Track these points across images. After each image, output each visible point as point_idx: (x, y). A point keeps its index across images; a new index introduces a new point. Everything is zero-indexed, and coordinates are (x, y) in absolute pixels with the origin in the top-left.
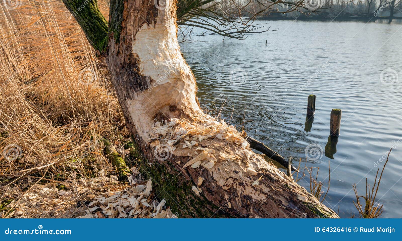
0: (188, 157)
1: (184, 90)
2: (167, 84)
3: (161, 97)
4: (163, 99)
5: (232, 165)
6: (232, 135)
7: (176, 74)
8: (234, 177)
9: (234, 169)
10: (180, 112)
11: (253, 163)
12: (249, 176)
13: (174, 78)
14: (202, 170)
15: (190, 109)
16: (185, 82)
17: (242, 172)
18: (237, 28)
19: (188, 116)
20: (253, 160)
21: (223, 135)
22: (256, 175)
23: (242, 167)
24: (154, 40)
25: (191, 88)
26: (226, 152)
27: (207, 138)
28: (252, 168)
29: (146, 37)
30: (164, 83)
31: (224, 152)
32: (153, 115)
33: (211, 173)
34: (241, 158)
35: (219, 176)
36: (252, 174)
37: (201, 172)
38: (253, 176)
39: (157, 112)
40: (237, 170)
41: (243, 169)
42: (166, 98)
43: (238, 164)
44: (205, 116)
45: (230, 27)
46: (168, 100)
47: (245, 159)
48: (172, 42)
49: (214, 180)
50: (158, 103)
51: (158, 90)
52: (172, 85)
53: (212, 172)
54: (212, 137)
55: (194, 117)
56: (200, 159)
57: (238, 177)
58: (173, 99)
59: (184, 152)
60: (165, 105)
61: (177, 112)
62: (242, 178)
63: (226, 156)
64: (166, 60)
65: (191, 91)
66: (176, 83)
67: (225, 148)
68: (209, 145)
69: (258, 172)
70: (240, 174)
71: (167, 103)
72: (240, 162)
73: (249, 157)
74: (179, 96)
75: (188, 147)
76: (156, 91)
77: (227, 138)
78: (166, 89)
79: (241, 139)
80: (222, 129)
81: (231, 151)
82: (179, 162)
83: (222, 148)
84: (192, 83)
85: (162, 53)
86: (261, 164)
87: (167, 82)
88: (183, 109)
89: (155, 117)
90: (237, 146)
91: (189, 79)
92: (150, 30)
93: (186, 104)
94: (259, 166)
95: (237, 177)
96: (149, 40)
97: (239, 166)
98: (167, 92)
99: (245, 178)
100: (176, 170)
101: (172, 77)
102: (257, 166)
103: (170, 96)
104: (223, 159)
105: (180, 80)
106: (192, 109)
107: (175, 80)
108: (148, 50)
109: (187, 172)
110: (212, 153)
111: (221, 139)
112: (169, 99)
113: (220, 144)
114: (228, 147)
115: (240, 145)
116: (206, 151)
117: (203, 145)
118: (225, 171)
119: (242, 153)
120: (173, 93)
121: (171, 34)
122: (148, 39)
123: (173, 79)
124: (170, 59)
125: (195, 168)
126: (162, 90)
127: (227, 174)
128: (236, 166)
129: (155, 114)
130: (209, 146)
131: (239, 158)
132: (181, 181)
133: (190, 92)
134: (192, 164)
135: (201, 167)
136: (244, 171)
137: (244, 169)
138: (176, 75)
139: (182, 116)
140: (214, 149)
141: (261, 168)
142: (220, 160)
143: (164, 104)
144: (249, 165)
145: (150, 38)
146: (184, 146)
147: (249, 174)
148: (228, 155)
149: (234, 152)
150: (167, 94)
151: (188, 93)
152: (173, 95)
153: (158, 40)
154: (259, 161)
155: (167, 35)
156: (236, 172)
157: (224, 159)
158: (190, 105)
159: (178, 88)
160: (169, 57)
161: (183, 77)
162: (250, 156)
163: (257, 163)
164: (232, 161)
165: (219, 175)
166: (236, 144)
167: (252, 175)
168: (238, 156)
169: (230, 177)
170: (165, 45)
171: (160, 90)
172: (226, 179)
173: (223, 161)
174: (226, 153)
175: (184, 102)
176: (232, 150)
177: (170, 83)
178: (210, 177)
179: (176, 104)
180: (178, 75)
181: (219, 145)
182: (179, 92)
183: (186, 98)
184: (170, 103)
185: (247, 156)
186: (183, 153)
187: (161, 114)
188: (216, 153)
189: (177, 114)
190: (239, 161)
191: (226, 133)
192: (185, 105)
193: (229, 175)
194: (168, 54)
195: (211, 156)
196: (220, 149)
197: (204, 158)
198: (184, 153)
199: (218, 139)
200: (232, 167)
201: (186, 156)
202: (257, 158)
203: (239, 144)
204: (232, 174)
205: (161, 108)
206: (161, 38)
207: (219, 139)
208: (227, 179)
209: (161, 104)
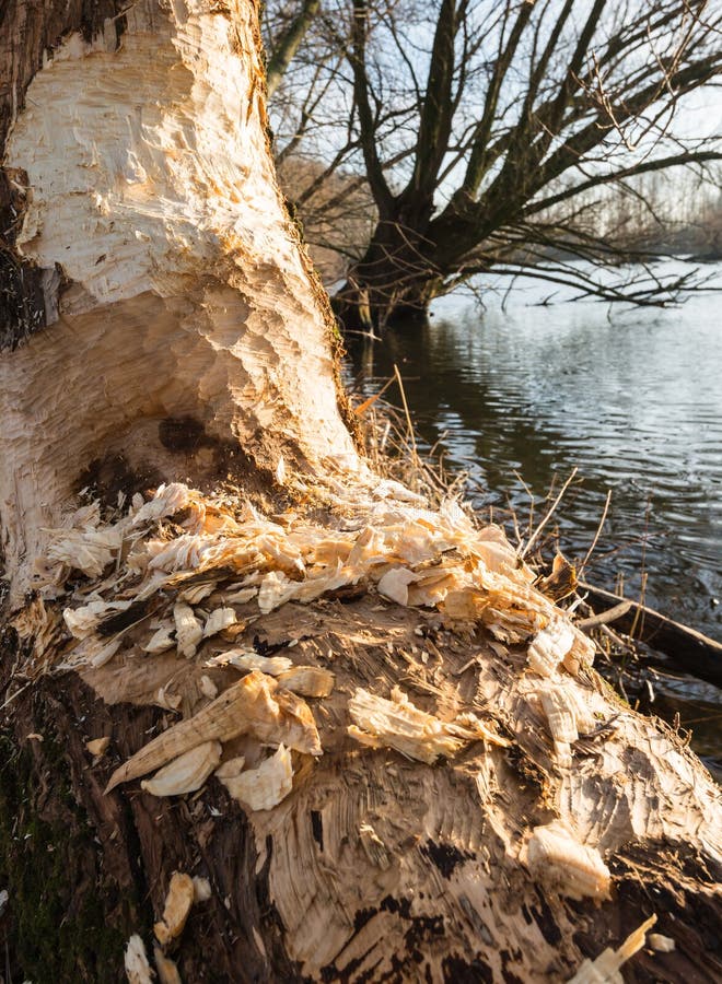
0: (158, 712)
1: (246, 338)
2: (145, 304)
3: (115, 375)
4: (126, 384)
5: (427, 797)
6: (476, 579)
7: (195, 254)
8: (417, 907)
9: (429, 832)
10: (220, 454)
11: (600, 789)
12: (546, 909)
13: (181, 272)
14: (215, 812)
15: (292, 445)
16: (249, 299)
17: (494, 863)
18: (656, 279)
19: (265, 481)
20: (597, 757)
21: (418, 577)
22: (605, 903)
23: (497, 820)
24: (116, 108)
25: (294, 337)
26: (408, 687)
27: (317, 593)
28: (583, 827)
29: (75, 94)
30: (126, 295)
31: (396, 691)
32: (76, 471)
33: (260, 847)
34: (504, 742)
35: (311, 880)
36: (569, 893)
37: (208, 826)
38: (582, 906)
39: (100, 454)
40: (456, 841)
41: (505, 836)
42: (142, 378)
43: (470, 787)
44: (369, 483)
45: (633, 278)
46: (151, 389)
47: (537, 752)
48: (223, 132)
49: (270, 917)
50: (102, 404)
51: (96, 336)
52: (171, 307)
53: (269, 841)
54: (349, 586)
55: (304, 488)
56: (212, 731)
57: (451, 907)
58: (182, 382)
59: (150, 677)
60: (141, 414)
61: (204, 457)
62: (487, 916)
63: (394, 721)
64: (169, 197)
65: (298, 353)
66: (195, 295)
67: (407, 664)
68: (305, 638)
69: (622, 868)
70: (473, 881)
71: (147, 406)
72: (486, 776)
73: (566, 733)
74: (213, 370)
75: (174, 647)
76: (86, 340)
77: (441, 595)
78: (141, 331)
79: (529, 605)
80: (420, 542)
81: (448, 686)
82: (96, 746)
83: (389, 660)
84: (300, 309)
85: (148, 168)
86: (654, 803)
87: (139, 290)
88: (242, 440)
89: (86, 478)
90: (502, 650)
91: (281, 287)
92: (97, 65)
93: (265, 417)
94: (637, 813)
95: (440, 908)
96: (89, 111)
97: (473, 811)
98: (147, 346)
99: (505, 919)
100: (71, 803)
101: (174, 268)
102: (625, 812)
103: (163, 368)
104: (369, 741)
105: (218, 285)
106: (301, 446)
107: (189, 285)
108: (81, 150)
109: (127, 818)
110: (306, 690)
111: (404, 602)
112: (159, 383)
113: (383, 634)
114: (432, 657)
115: (522, 647)
116: (265, 678)
117: (273, 635)
118: (359, 843)
119: (521, 707)
120: (176, 350)
121: (208, 88)
122: (83, 103)
123: (179, 275)
124: (189, 193)
125: (174, 799)
126: (116, 332)
127: (373, 873)
128: (453, 805)
129: (86, 466)
130: (304, 645)
131: (492, 743)
132: (78, 883)
133: (286, 357)
134: (158, 761)
135: (213, 787)
136: (510, 851)
137: (517, 836)
138: (193, 258)
139: (229, 476)
140: (329, 668)
141: (655, 832)
142: (345, 748)
143: (131, 411)
144: (560, 802)
145: (94, 99)
146: (159, 641)
147: (547, 885)
148: (413, 716)
149: (463, 693)
150: (141, 355)
151: (275, 359)
152: (179, 363)
153: (139, 109)
154: (649, 773)
155: (188, 92)
156: (445, 859)
157: (376, 746)
158: (294, 426)
159: (210, 328)
160: (186, 188)
161: (239, 270)
162: (581, 725)
163: (625, 789)
164: (432, 759)
165: (308, 875)
166: (493, 638)
167: (570, 901)
168: (481, 725)
169: (389, 904)
170: (176, 137)
171: (106, 334)
172: (352, 918)
173: (369, 755)
174: (404, 697)
175: (250, 404)
176: (456, 678)
177: (160, 298)
178: (247, 878)
179: (200, 413)
180: (210, 258)
181: (372, 641)
182: (217, 347)
183: (260, 386)
184: (167, 408)
185: (552, 723)
186: (139, 681)
187: (119, 463)
188: (334, 691)
189: (202, 468)
190: (488, 763)
191: (436, 564)
192: (255, 419)
193: (384, 881)
194: (185, 174)
195: (287, 715)
196: (375, 666)
197: (242, 727)
198: (145, 682)
199: (383, 603)
200: (421, 813)
201: (150, 702)
202: (630, 750)
203: (516, 637)
204: (408, 878)
205: (121, 429)
206: (153, 105)
207: (391, 604)
208: (363, 919)
209: (120, 409)
